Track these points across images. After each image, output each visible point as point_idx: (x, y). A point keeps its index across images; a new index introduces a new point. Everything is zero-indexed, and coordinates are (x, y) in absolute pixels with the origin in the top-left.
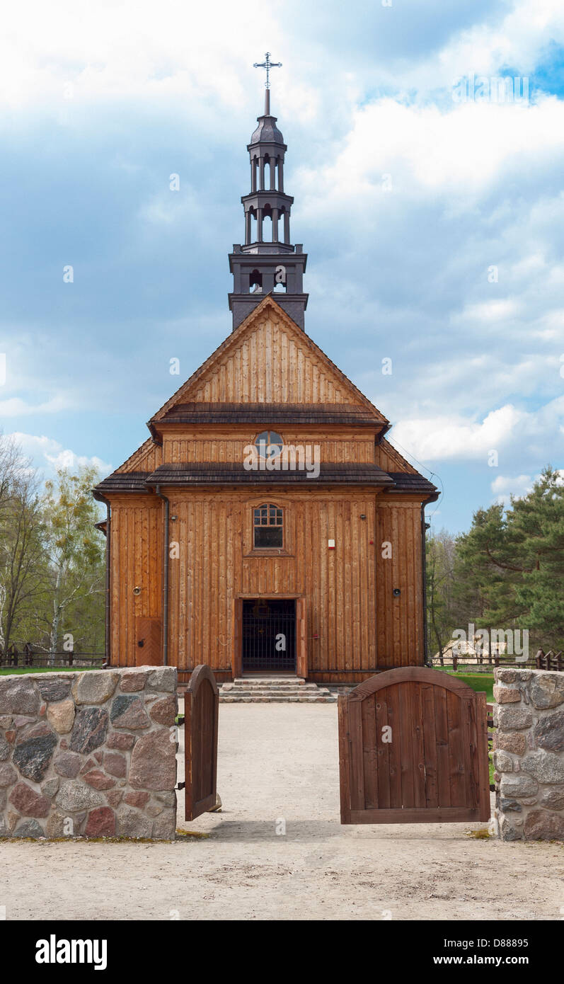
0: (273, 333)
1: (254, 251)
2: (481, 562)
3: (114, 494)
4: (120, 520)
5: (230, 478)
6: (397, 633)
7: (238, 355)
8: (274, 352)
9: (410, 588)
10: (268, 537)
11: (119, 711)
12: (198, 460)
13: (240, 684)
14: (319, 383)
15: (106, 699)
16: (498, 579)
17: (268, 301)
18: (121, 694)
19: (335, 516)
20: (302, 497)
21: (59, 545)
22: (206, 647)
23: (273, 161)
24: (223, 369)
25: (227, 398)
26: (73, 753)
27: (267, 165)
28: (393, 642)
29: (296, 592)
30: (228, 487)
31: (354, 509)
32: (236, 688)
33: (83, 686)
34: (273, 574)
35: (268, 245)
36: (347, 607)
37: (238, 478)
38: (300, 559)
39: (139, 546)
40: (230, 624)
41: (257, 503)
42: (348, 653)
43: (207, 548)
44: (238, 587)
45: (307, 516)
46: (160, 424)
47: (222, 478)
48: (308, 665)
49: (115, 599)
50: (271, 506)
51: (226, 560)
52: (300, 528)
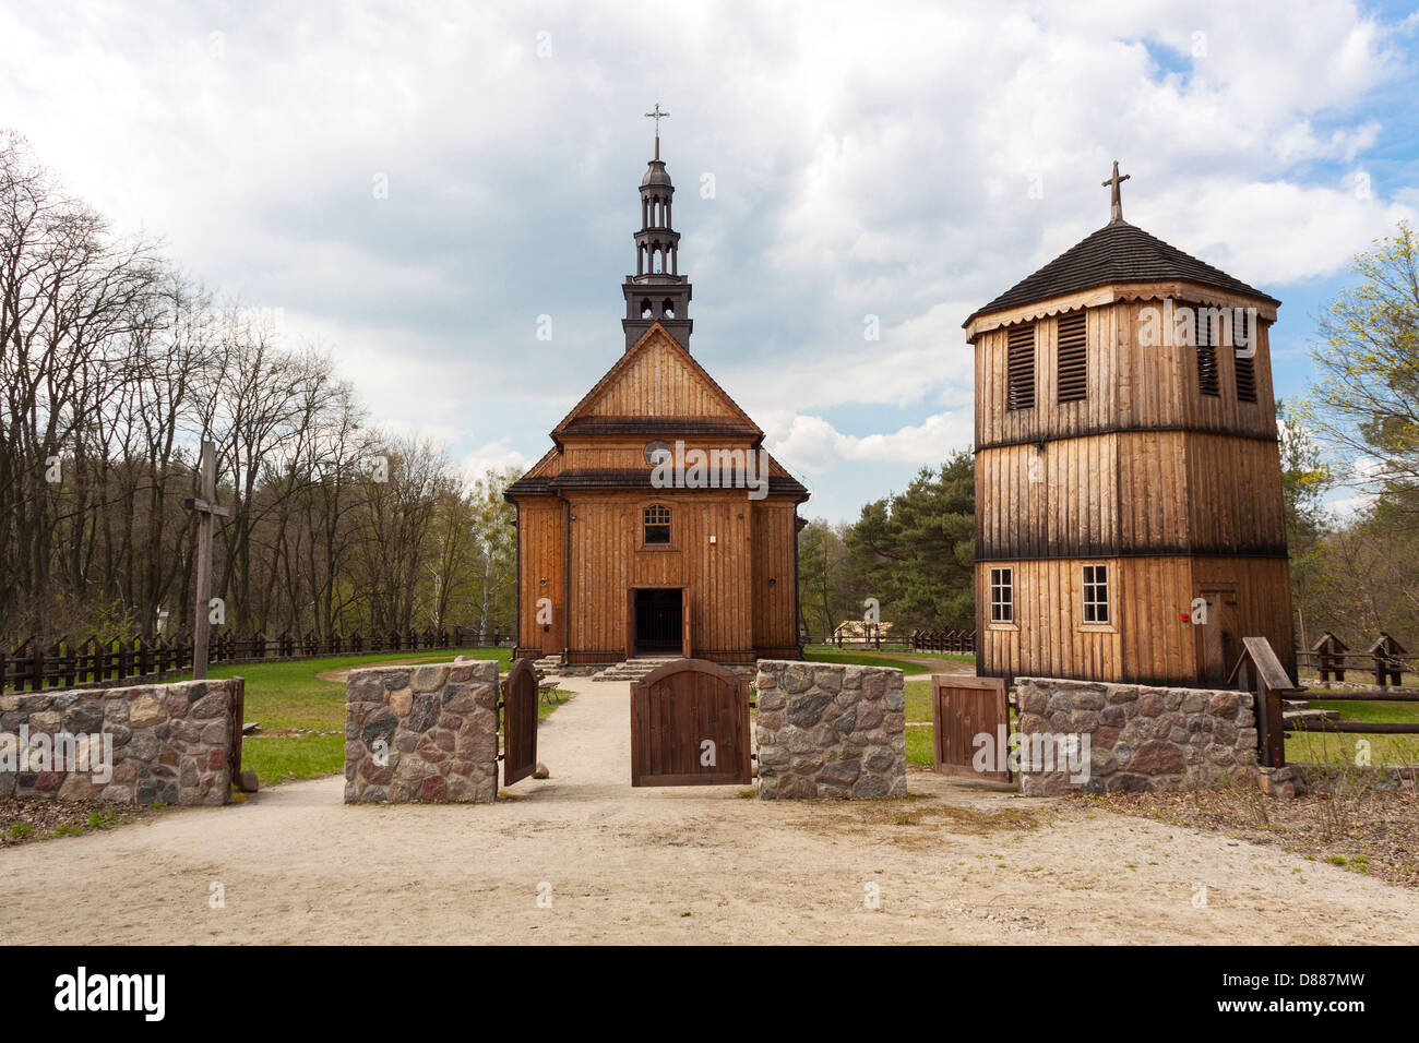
0: (661, 354)
1: (645, 282)
2: (866, 551)
3: (523, 496)
4: (528, 519)
5: (623, 483)
6: (772, 618)
7: (630, 374)
8: (662, 371)
9: (784, 578)
10: (657, 535)
11: (449, 698)
12: (595, 466)
13: (631, 663)
14: (702, 398)
15: (439, 688)
16: (879, 567)
17: (656, 326)
18: (451, 684)
19: (716, 515)
20: (687, 499)
21: (488, 537)
22: (603, 631)
23: (661, 200)
24: (617, 386)
25: (621, 412)
26: (411, 733)
27: (657, 204)
28: (769, 625)
29: (682, 582)
30: (622, 490)
31: (733, 510)
32: (627, 668)
33: (420, 677)
34: (662, 567)
35: (658, 276)
36: (727, 595)
37: (631, 483)
38: (686, 552)
39: (545, 542)
40: (623, 610)
41: (647, 504)
42: (728, 636)
43: (603, 544)
44: (631, 578)
45: (692, 515)
46: (563, 435)
47: (616, 483)
48: (692, 646)
49: (524, 590)
50: (660, 507)
51: (620, 554)
52: (685, 527)
